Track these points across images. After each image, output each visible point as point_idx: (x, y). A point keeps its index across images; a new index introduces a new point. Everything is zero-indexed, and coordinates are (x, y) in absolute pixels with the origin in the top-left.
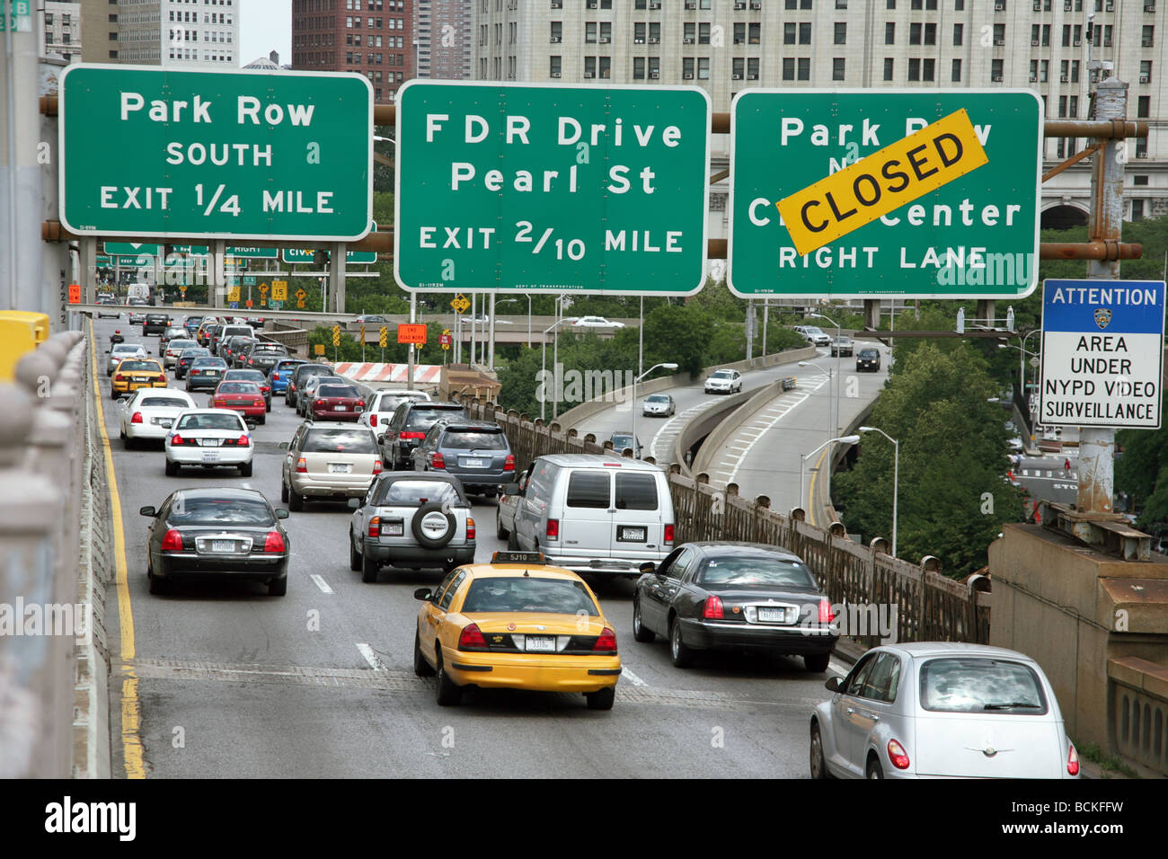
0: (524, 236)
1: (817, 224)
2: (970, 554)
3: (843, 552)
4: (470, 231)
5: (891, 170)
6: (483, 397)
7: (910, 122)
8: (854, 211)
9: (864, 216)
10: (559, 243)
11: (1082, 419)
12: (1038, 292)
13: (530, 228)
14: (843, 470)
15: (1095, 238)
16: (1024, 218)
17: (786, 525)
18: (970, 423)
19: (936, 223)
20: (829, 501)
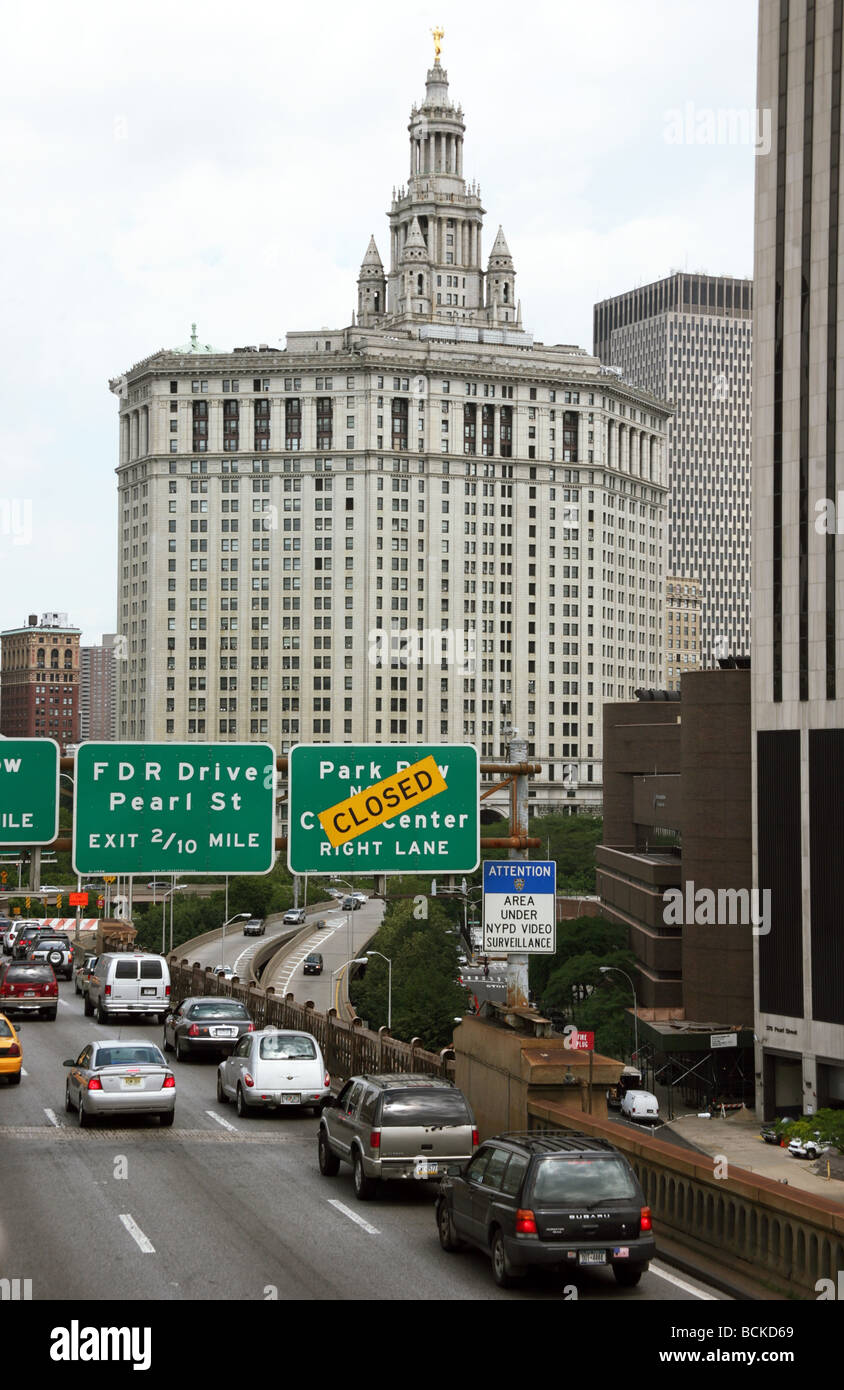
0: (158, 838)
1: (343, 828)
2: (436, 1032)
3: (361, 1037)
4: (122, 836)
5: (389, 793)
6: (126, 939)
7: (399, 764)
8: (367, 819)
9: (373, 822)
10: (180, 842)
11: (509, 948)
12: (479, 870)
13: (161, 832)
14: (357, 979)
15: (513, 835)
16: (470, 823)
17: (325, 1019)
18: (436, 948)
19: (418, 826)
20: (348, 1000)
